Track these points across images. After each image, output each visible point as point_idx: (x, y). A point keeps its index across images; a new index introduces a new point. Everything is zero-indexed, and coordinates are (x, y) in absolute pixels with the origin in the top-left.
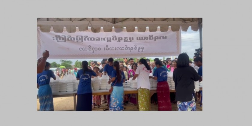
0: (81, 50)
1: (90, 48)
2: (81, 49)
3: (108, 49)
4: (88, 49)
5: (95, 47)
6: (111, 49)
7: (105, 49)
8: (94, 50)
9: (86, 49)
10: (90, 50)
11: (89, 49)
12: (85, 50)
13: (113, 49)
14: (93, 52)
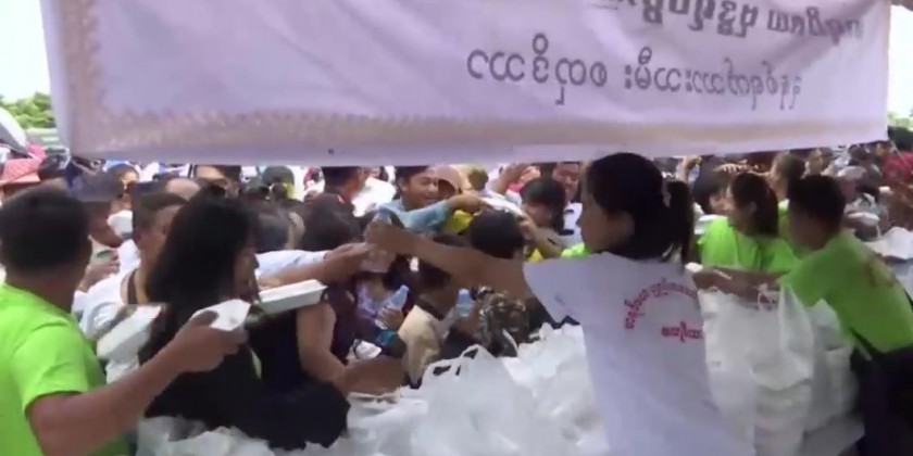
0: (478, 76)
1: (540, 55)
2: (479, 64)
3: (648, 82)
4: (528, 69)
5: (572, 58)
6: (662, 79)
7: (632, 77)
8: (563, 82)
9: (516, 68)
10: (540, 74)
11: (536, 69)
12: (508, 73)
13: (674, 80)
14: (560, 102)
